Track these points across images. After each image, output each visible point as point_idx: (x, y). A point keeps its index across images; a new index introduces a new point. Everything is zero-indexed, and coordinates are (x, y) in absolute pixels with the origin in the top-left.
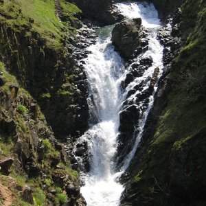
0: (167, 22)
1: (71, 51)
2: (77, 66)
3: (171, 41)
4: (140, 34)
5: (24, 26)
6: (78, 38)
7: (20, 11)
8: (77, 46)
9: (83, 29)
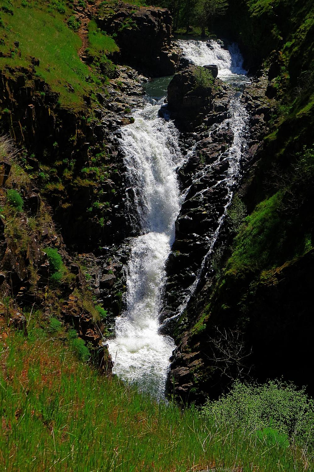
0: (260, 75)
1: (99, 115)
2: (109, 141)
3: (265, 106)
4: (214, 93)
5: (23, 70)
6: (112, 94)
7: (17, 44)
8: (109, 108)
9: (120, 80)
